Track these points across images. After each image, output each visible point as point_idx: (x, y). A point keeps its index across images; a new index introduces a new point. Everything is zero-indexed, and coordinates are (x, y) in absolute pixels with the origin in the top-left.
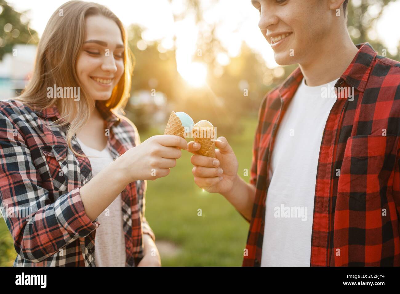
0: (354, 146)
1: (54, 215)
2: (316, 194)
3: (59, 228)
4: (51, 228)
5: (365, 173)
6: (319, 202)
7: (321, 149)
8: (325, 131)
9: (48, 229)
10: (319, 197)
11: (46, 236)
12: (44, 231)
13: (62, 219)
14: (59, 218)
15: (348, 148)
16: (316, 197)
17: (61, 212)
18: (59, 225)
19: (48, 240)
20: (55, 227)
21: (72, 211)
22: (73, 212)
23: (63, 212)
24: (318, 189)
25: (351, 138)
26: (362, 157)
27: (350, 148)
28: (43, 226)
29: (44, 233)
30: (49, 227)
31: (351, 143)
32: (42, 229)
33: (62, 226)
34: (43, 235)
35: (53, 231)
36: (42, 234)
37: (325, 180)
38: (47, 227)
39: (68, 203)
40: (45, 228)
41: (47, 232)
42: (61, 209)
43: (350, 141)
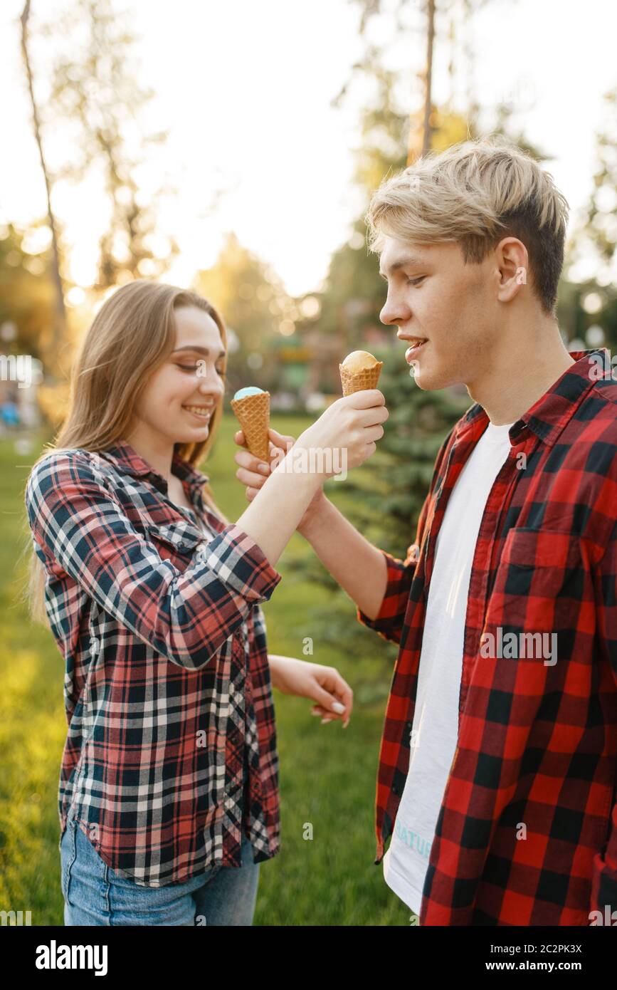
0: (516, 545)
1: (217, 580)
2: (466, 622)
3: (231, 598)
4: (220, 602)
5: (526, 592)
6: (469, 637)
7: (477, 545)
8: (485, 512)
9: (214, 606)
10: (470, 628)
11: (213, 617)
12: (208, 610)
13: (237, 582)
14: (230, 582)
15: (507, 548)
16: (466, 628)
17: (229, 572)
18: (232, 593)
19: (217, 625)
20: (225, 598)
21: (248, 564)
22: (250, 566)
23: (234, 571)
24: (470, 614)
25: (513, 531)
26: (525, 566)
27: (510, 547)
28: (203, 603)
29: (209, 614)
30: (215, 601)
31: (512, 540)
32: (201, 610)
33: (238, 593)
34: (208, 618)
35: (223, 607)
36: (205, 617)
37: (478, 600)
38: (211, 602)
39: (238, 554)
40: (208, 605)
41: (213, 611)
42: (229, 568)
43: (512, 535)
